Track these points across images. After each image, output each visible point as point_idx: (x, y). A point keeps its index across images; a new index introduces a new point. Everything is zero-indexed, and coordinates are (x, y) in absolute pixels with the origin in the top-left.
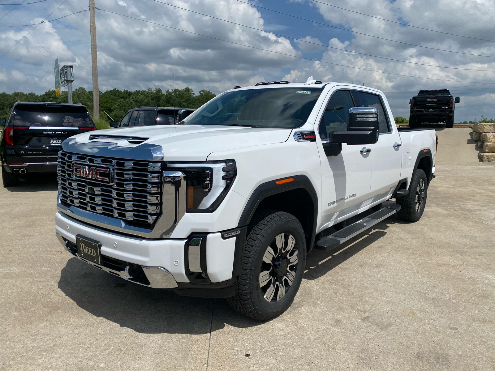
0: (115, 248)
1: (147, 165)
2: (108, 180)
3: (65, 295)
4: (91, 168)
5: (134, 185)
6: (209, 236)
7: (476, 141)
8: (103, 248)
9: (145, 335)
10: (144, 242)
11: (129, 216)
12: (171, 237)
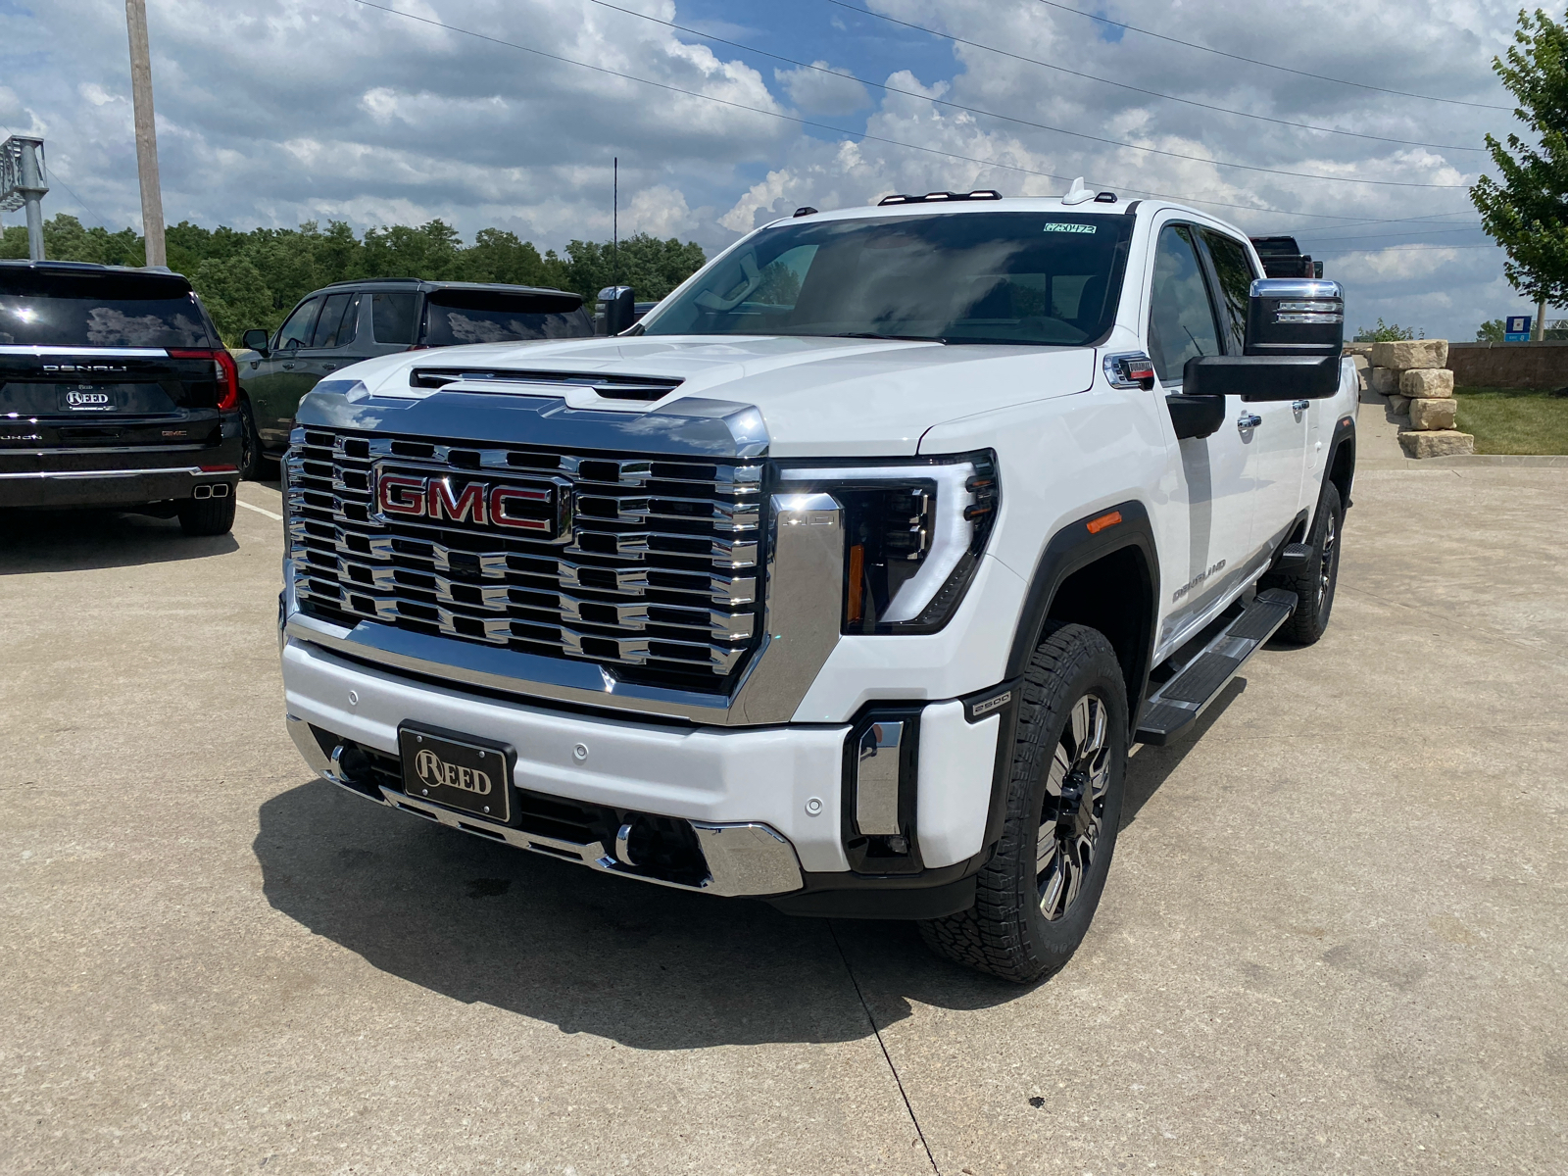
0: (578, 764)
1: (711, 474)
2: (547, 528)
3: (307, 930)
4: (471, 484)
5: (654, 543)
6: (928, 712)
7: (1383, 394)
8: (522, 766)
9: (662, 1055)
10: (698, 738)
11: (634, 651)
12: (792, 720)
